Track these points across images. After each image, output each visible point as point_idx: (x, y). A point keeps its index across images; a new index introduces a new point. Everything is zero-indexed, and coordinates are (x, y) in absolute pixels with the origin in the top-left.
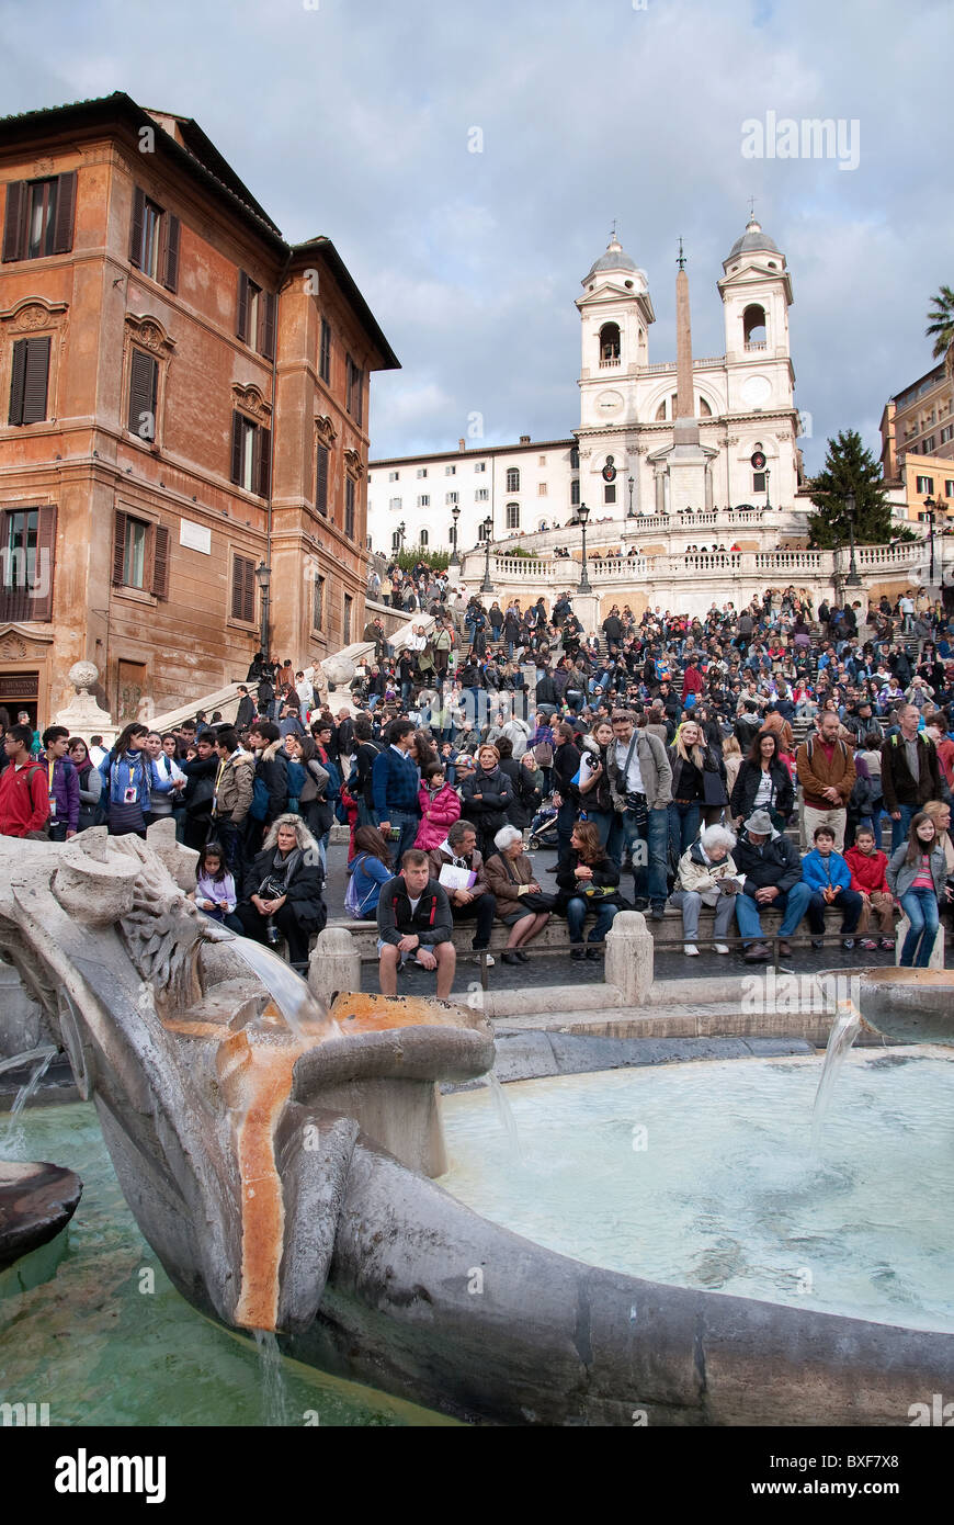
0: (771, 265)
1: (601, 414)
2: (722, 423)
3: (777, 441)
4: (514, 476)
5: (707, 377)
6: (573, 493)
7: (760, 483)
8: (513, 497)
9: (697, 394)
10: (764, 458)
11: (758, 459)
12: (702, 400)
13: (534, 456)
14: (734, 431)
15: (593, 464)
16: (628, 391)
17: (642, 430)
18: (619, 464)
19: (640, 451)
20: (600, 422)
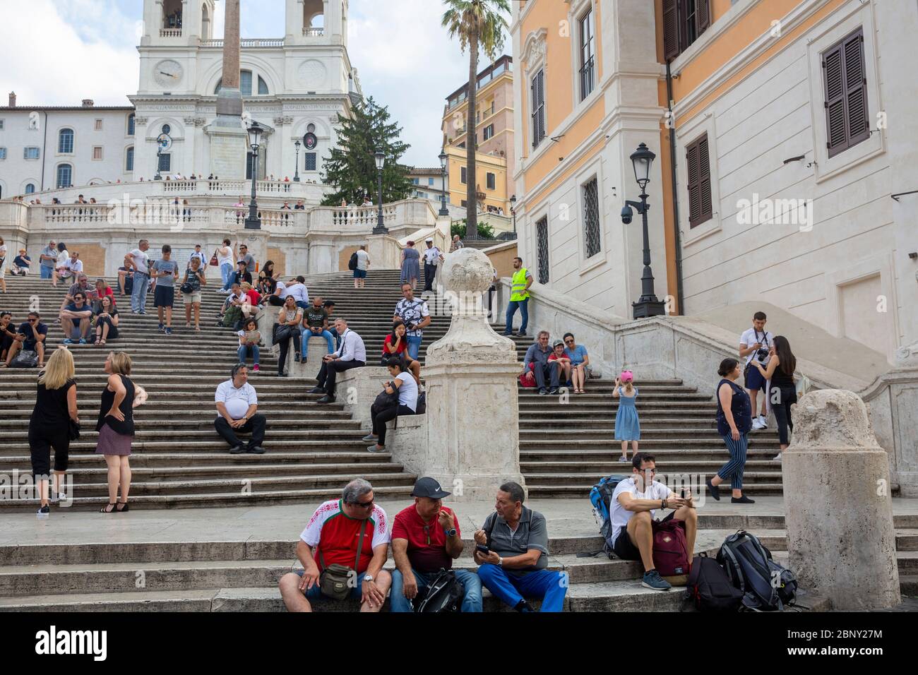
1: (160, 82)
2: (279, 102)
3: (329, 123)
4: (67, 137)
5: (265, 57)
6: (127, 158)
7: (310, 162)
8: (65, 158)
9: (255, 72)
10: (315, 138)
11: (310, 139)
12: (260, 78)
13: (90, 119)
14: (287, 111)
15: (148, 132)
16: (189, 63)
17: (199, 102)
18: (175, 133)
19: (197, 123)
20: (158, 90)
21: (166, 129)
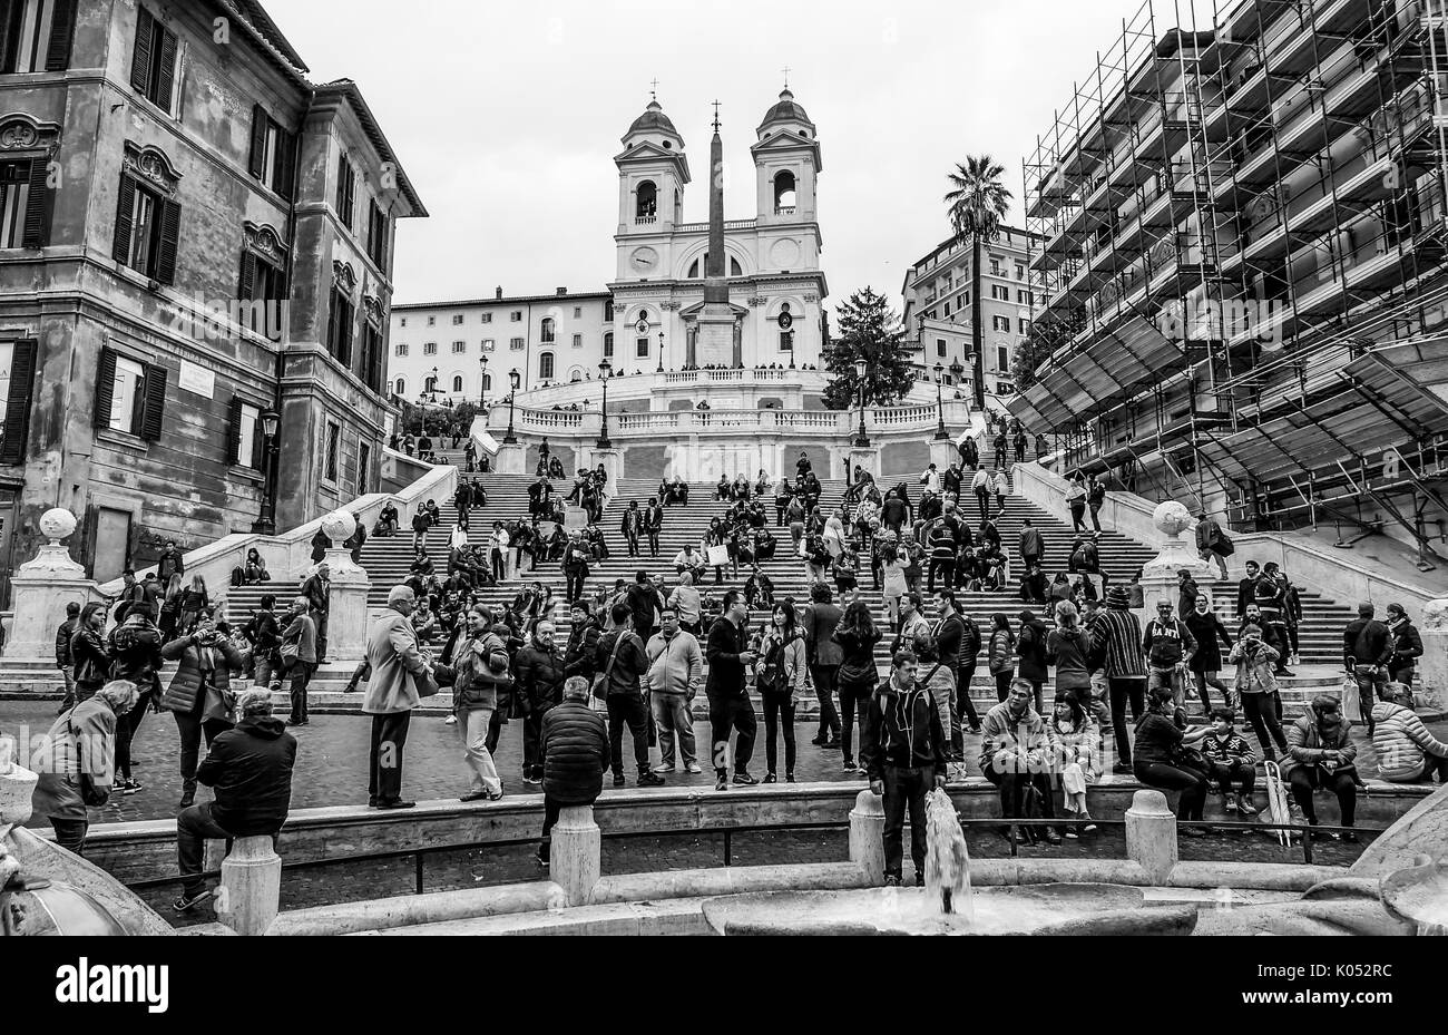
0: (802, 133)
1: (637, 269)
2: (753, 282)
3: (803, 302)
4: (549, 326)
5: (737, 238)
6: (606, 345)
7: (786, 342)
8: (547, 348)
9: (728, 253)
10: (790, 318)
11: (785, 318)
12: (733, 260)
13: (571, 308)
14: (762, 291)
15: (627, 318)
16: (663, 248)
17: (674, 286)
18: (651, 318)
19: (673, 307)
20: (635, 277)
21: (643, 315)
